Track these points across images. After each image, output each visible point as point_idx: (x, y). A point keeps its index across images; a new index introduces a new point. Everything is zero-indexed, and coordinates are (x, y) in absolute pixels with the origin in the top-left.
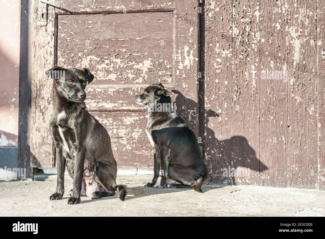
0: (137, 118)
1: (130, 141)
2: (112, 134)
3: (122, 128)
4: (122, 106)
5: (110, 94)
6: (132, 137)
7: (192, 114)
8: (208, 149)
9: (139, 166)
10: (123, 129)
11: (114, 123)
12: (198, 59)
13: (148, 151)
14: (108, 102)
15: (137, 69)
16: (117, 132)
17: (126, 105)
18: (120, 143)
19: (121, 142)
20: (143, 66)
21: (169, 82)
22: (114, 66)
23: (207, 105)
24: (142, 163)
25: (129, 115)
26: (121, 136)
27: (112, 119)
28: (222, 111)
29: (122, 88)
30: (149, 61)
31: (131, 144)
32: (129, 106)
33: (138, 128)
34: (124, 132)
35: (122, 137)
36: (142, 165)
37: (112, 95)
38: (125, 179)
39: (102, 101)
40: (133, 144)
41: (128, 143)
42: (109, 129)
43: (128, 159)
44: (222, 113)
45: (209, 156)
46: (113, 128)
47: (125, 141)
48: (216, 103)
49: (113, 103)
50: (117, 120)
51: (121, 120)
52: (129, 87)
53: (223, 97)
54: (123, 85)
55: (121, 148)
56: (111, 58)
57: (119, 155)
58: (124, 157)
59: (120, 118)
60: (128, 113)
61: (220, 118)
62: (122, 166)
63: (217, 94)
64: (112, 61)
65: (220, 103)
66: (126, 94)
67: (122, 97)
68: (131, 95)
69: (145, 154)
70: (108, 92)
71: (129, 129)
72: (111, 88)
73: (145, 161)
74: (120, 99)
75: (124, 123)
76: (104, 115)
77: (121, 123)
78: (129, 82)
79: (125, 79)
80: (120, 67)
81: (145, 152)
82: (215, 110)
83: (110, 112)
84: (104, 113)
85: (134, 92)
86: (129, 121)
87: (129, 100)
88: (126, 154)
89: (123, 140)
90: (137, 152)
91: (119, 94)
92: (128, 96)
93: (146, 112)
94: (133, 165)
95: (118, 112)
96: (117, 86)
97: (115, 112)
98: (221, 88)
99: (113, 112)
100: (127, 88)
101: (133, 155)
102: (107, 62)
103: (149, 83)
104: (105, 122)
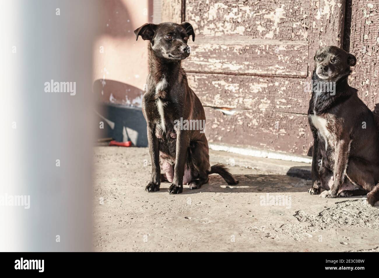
0: (265, 85)
1: (257, 115)
2: (238, 104)
3: (248, 97)
4: (248, 69)
5: (236, 53)
6: (259, 109)
9: (265, 148)
10: (250, 98)
11: (241, 90)
12: (341, 5)
13: (276, 129)
14: (233, 63)
15: (268, 19)
16: (243, 102)
17: (252, 68)
18: (246, 116)
19: (247, 115)
21: (304, 37)
22: (242, 16)
24: (268, 144)
25: (256, 81)
26: (247, 107)
27: (238, 85)
28: (370, 82)
29: (249, 45)
30: (282, 9)
31: (258, 119)
32: (255, 69)
33: (265, 99)
34: (251, 102)
35: (247, 109)
36: (268, 147)
37: (238, 54)
38: (250, 163)
39: (227, 62)
41: (254, 117)
42: (235, 97)
43: (254, 137)
44: (370, 84)
46: (239, 97)
47: (251, 114)
48: (363, 70)
49: (238, 65)
50: (243, 86)
51: (248, 87)
52: (256, 44)
53: (373, 61)
54: (250, 41)
55: (247, 122)
56: (240, 5)
57: (244, 131)
58: (250, 135)
59: (247, 84)
60: (255, 79)
61: (367, 92)
62: (247, 145)
63: (366, 56)
64: (241, 10)
65: (369, 71)
66: (252, 53)
67: (248, 56)
68: (258, 55)
69: (273, 132)
70: (233, 50)
71: (256, 98)
72: (237, 45)
73: (272, 142)
74: (246, 59)
75: (251, 91)
76: (230, 79)
77: (248, 91)
78: (257, 37)
79: (254, 33)
80: (248, 17)
81: (273, 130)
82: (361, 79)
83: (237, 76)
84: (230, 76)
85: (262, 50)
86: (257, 89)
87: (256, 61)
88: (252, 130)
89: (249, 113)
90: (264, 130)
91: (245, 52)
92: (255, 55)
93: (275, 78)
94: (258, 145)
95: (245, 76)
96: (244, 42)
97: (242, 76)
98: (370, 47)
99: (240, 76)
100: (254, 45)
101: (260, 133)
102: (235, 10)
103: (281, 39)
104: (231, 87)
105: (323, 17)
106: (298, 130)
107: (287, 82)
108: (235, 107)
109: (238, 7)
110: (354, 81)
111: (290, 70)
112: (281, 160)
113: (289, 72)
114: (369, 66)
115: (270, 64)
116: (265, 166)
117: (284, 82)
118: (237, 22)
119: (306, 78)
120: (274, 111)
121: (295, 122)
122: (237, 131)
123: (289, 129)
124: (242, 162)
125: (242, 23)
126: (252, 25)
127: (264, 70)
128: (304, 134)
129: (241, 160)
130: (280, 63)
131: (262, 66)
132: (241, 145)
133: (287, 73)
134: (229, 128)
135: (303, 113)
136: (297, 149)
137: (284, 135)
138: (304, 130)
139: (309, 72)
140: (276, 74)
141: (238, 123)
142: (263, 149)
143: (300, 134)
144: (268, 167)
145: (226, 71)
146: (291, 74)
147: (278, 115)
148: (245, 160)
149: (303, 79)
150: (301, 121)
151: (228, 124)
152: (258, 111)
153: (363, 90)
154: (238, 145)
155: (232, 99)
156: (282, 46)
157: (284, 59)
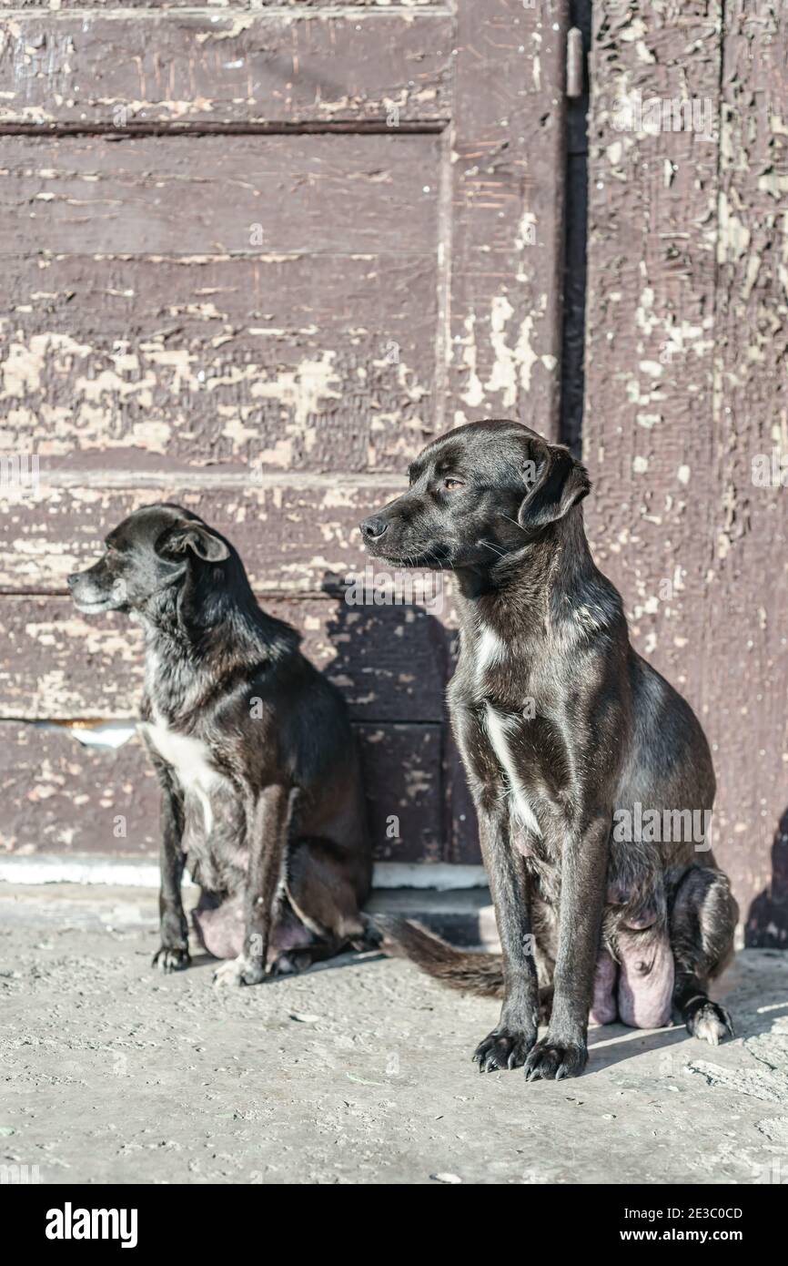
12: (554, 360)
15: (269, 399)
20: (295, 386)
22: (158, 386)
28: (661, 604)
29: (195, 488)
30: (325, 367)
44: (662, 613)
48: (632, 569)
52: (228, 486)
53: (669, 539)
56: (147, 347)
63: (641, 526)
64: (151, 362)
65: (654, 570)
68: (239, 525)
70: (129, 505)
72: (144, 487)
78: (227, 459)
79: (213, 445)
82: (629, 598)
85: (253, 508)
93: (306, 603)
96: (171, 477)
98: (658, 497)
100: (220, 490)
102: (126, 363)
103: (325, 468)
104: (115, 642)
105: (492, 397)
106: (403, 778)
107: (352, 618)
108: (135, 712)
109: (141, 351)
114: (655, 558)
115: (290, 556)
117: (343, 616)
118: (134, 408)
121: (390, 752)
122: (146, 802)
125: (156, 410)
126: (203, 416)
128: (427, 791)
130: (331, 550)
131: (255, 564)
134: (109, 793)
135: (419, 719)
138: (428, 776)
140: (313, 590)
143: (412, 791)
150: (413, 746)
151: (106, 781)
153: (636, 631)
155: (121, 685)
156: (337, 492)
157: (346, 539)
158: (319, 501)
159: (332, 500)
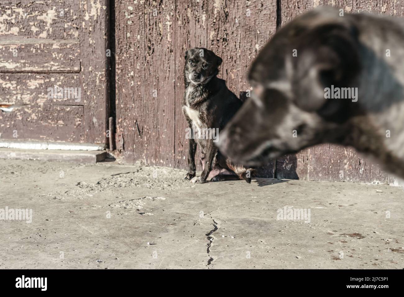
0: (42, 82)
1: (35, 109)
2: (16, 100)
3: (26, 93)
4: (25, 67)
5: (12, 52)
6: (37, 104)
7: (100, 77)
8: (120, 121)
9: (45, 139)
10: (28, 94)
11: (18, 87)
12: (106, 7)
13: (55, 121)
14: (9, 61)
15: (41, 20)
16: (21, 98)
17: (29, 65)
18: (24, 111)
19: (26, 110)
20: (47, 17)
21: (75, 36)
22: (16, 17)
23: (118, 66)
24: (48, 136)
25: (33, 78)
26: (26, 103)
27: (16, 82)
28: (134, 73)
29: (24, 44)
30: (53, 11)
31: (36, 113)
32: (32, 66)
33: (43, 94)
34: (29, 98)
35: (26, 105)
36: (48, 138)
37: (14, 53)
38: (31, 155)
39: (4, 61)
40: (38, 112)
41: (33, 112)
42: (13, 94)
43: (33, 130)
44: (134, 75)
45: (121, 129)
46: (17, 94)
47: (30, 109)
48: (127, 63)
49: (15, 63)
50: (21, 83)
51: (25, 84)
52: (32, 43)
53: (136, 55)
54: (26, 41)
55: (26, 117)
56: (13, 7)
57: (24, 126)
58: (29, 128)
59: (24, 81)
60: (32, 76)
61: (132, 82)
62: (27, 139)
63: (129, 52)
64: (14, 11)
65: (132, 64)
66: (28, 51)
67: (24, 55)
68: (34, 54)
69: (51, 124)
70: (9, 49)
71: (34, 94)
72: (13, 44)
73: (51, 134)
74: (22, 58)
75: (29, 88)
76: (7, 78)
77: (25, 87)
78: (32, 36)
79: (28, 33)
80: (22, 18)
81: (51, 123)
82: (127, 72)
83: (14, 74)
84: (7, 74)
85: (37, 49)
86: (34, 85)
87: (32, 59)
88: (32, 124)
89: (28, 108)
90: (43, 123)
91: (21, 51)
92: (30, 54)
93: (51, 74)
94: (38, 138)
95: (22, 74)
96: (19, 42)
97: (19, 74)
98: (133, 43)
99: (17, 74)
100: (29, 44)
101: (39, 126)
102: (9, 12)
103: (54, 38)
104: (9, 85)
105: (91, 18)
106: (75, 120)
107: (62, 78)
108: (14, 103)
109: (12, 9)
110: (121, 74)
111: (64, 66)
112: (60, 150)
113: (63, 68)
114: (132, 60)
115: (46, 61)
116: (45, 156)
117: (60, 78)
118: (11, 24)
119: (79, 73)
120: (51, 104)
121: (71, 113)
122: (17, 126)
123: (66, 120)
124: (23, 155)
125: (16, 24)
126: (26, 25)
127: (41, 67)
128: (80, 124)
129: (22, 153)
130: (55, 60)
131: (38, 64)
132: (21, 140)
133: (61, 69)
134: (8, 124)
135: (78, 104)
136: (75, 138)
137: (62, 126)
138: (81, 120)
139: (82, 67)
140: (51, 71)
141: (17, 119)
142: (43, 141)
143: (77, 124)
144: (49, 157)
145: (3, 69)
146: (65, 69)
147: (55, 108)
148: (26, 153)
149: (77, 74)
150: (77, 112)
151: (8, 121)
152: (36, 106)
153: (129, 80)
154: (19, 140)
155: (10, 96)
156: (56, 44)
157: (58, 57)
158: (52, 47)
159: (55, 46)
